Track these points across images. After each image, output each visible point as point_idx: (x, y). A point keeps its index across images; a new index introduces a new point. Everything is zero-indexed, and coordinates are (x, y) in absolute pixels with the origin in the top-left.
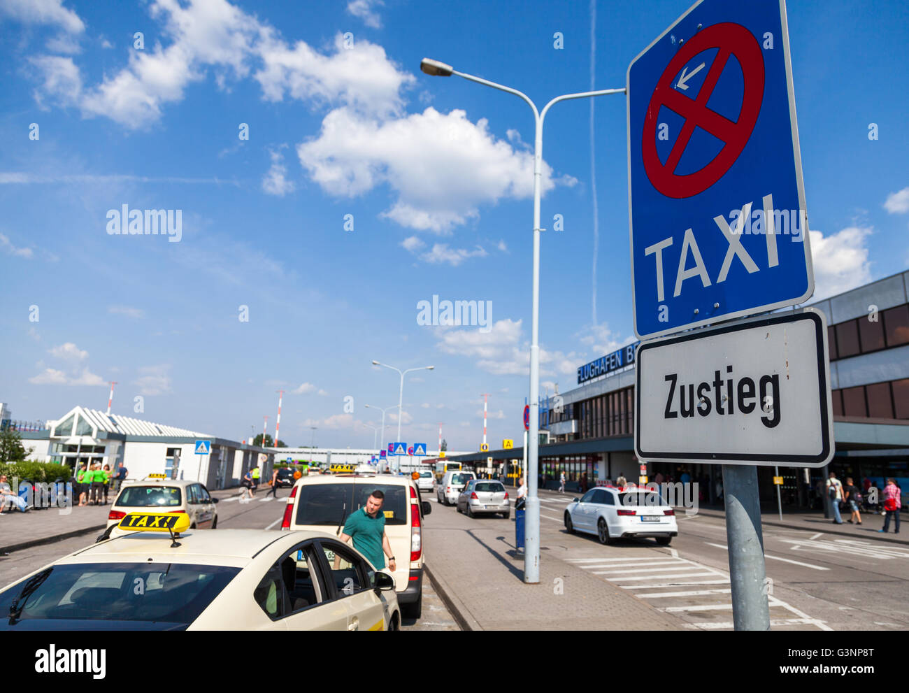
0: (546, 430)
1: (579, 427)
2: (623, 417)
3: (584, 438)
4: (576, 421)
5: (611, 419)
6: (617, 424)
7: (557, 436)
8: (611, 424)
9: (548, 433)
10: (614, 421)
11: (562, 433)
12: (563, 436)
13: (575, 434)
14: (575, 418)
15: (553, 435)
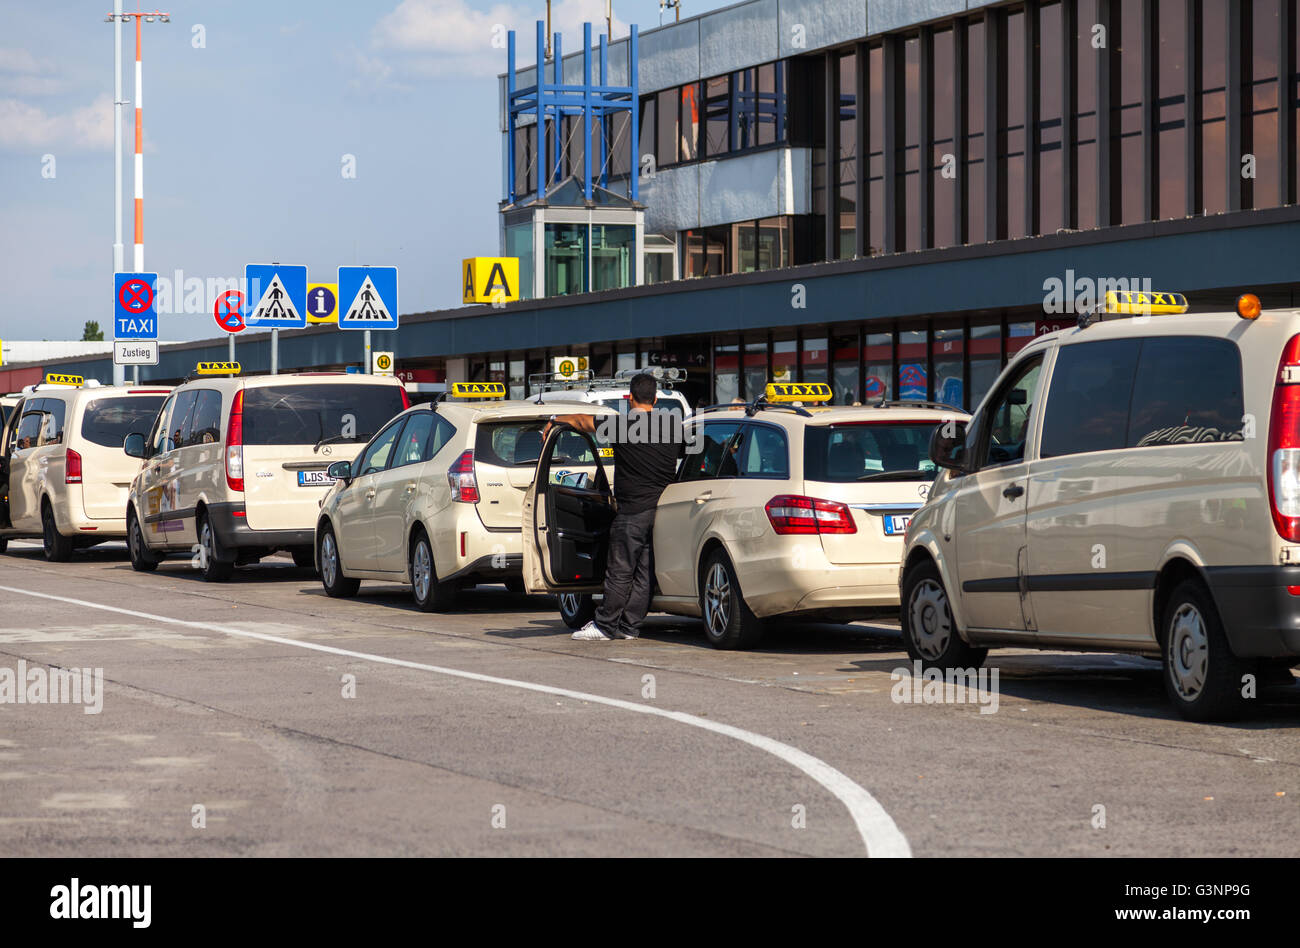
0: (628, 203)
1: (821, 181)
2: (1089, 128)
3: (851, 254)
4: (803, 153)
5: (1017, 141)
6: (1053, 164)
7: (686, 237)
8: (1017, 168)
9: (639, 219)
10: (1036, 148)
11: (712, 217)
12: (718, 234)
13: (795, 218)
14: (794, 142)
15: (660, 231)
